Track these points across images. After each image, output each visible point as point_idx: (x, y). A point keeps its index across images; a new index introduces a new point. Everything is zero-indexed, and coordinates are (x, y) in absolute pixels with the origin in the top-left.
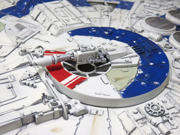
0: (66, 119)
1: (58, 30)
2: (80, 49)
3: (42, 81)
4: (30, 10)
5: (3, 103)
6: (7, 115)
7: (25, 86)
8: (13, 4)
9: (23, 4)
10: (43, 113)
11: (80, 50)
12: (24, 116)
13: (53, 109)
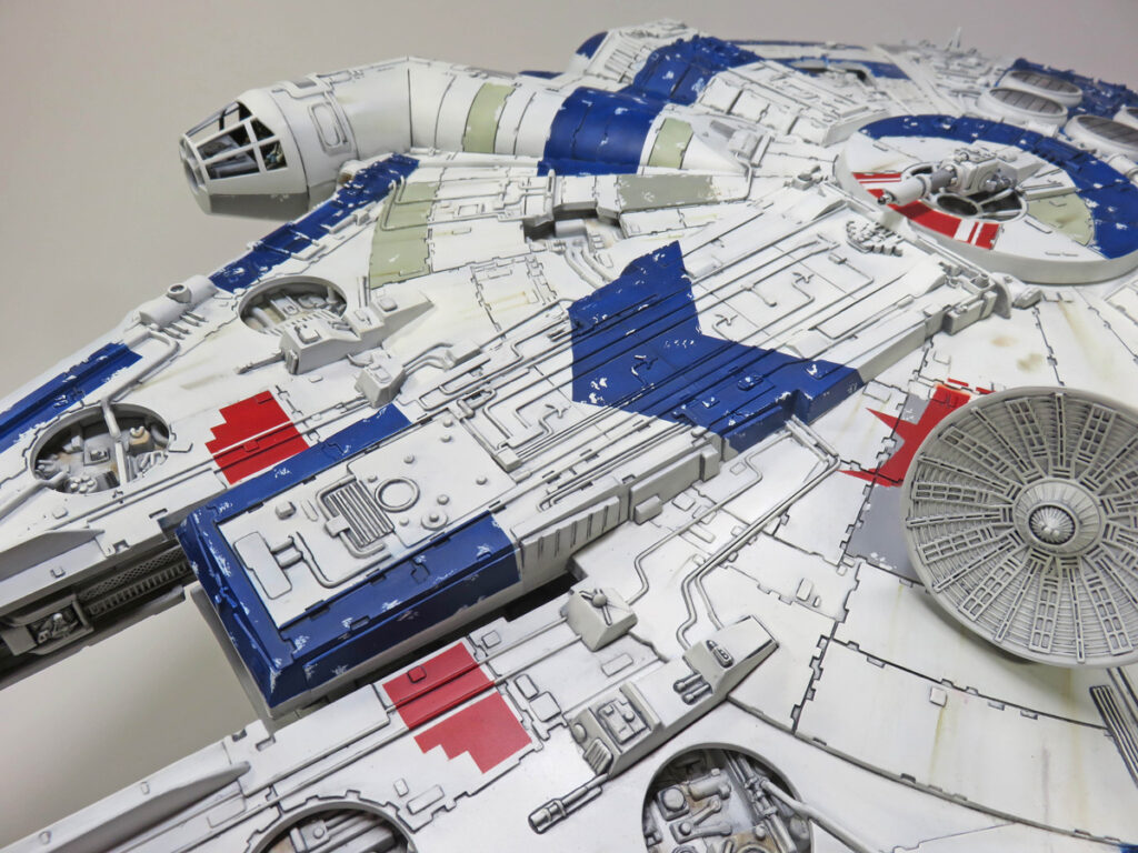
0: (1006, 316)
1: (827, 130)
2: (968, 157)
3: (904, 240)
4: (697, 90)
5: (858, 296)
6: (890, 320)
7: (871, 255)
8: (621, 81)
9: (661, 78)
10: (968, 305)
11: (968, 159)
12: (929, 316)
13: (982, 297)
